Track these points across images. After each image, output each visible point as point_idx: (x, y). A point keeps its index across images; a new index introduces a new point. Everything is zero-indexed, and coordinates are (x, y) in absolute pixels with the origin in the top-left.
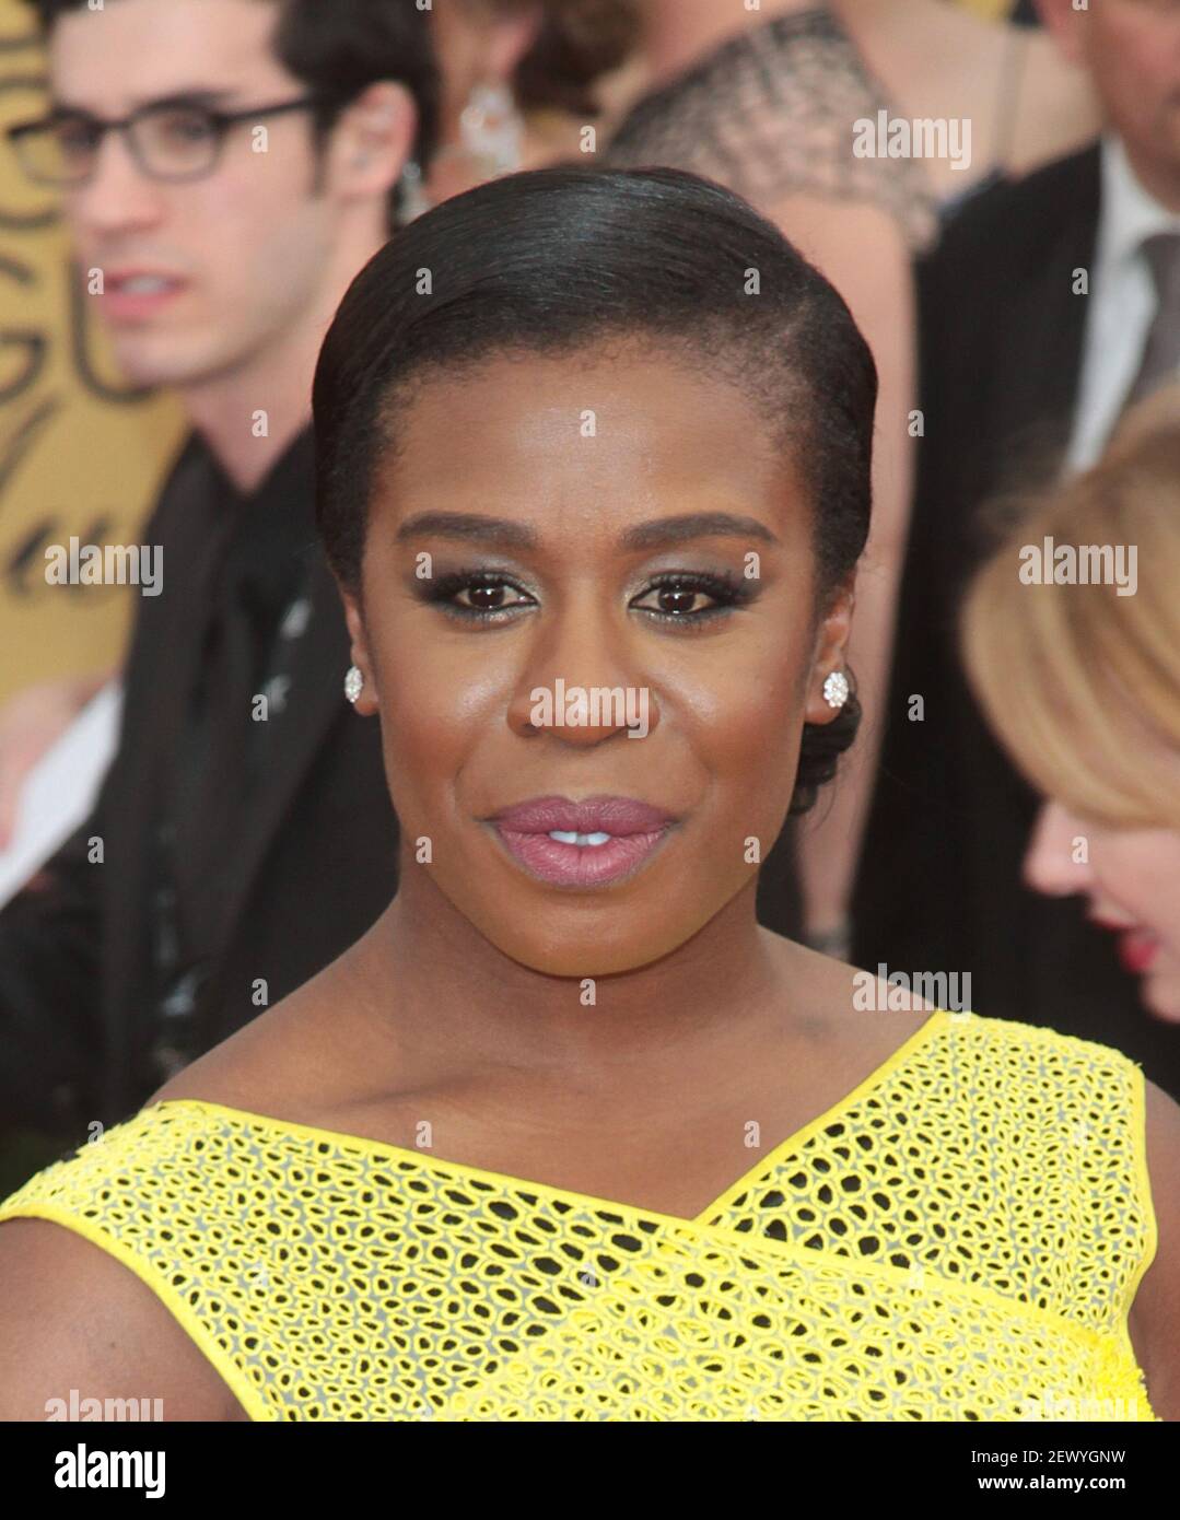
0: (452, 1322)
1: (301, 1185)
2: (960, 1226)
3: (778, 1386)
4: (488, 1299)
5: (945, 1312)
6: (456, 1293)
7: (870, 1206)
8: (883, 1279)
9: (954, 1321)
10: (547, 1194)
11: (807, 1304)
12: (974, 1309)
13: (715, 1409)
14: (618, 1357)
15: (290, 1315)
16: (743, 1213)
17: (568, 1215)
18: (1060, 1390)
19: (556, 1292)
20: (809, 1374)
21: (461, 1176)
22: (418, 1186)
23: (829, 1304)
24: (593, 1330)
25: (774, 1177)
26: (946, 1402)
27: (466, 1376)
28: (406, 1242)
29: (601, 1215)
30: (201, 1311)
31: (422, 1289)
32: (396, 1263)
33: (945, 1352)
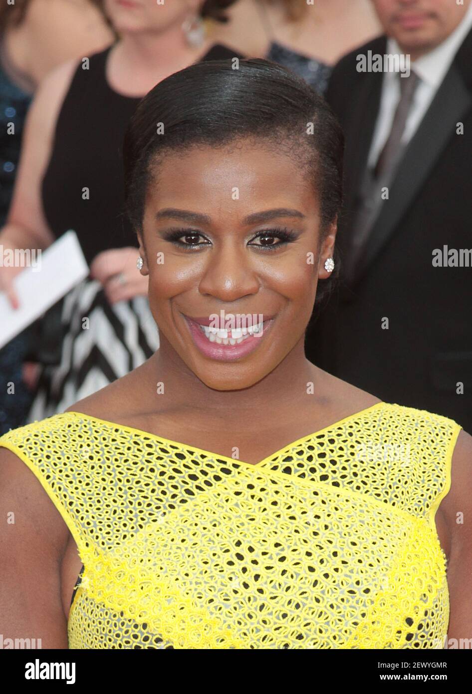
0: (152, 496)
1: (105, 443)
2: (365, 473)
3: (276, 528)
4: (167, 488)
5: (350, 504)
6: (156, 485)
7: (328, 464)
8: (327, 490)
9: (353, 507)
10: (198, 452)
11: (294, 498)
12: (363, 503)
13: (250, 535)
14: (214, 513)
15: (90, 491)
16: (275, 463)
17: (205, 459)
18: (395, 537)
19: (194, 487)
20: (290, 524)
21: (166, 443)
22: (149, 446)
23: (303, 498)
24: (206, 502)
25: (291, 451)
26: (344, 538)
27: (153, 517)
28: (140, 465)
29: (218, 461)
30: (55, 491)
31: (143, 483)
32: (135, 473)
33: (347, 518)
